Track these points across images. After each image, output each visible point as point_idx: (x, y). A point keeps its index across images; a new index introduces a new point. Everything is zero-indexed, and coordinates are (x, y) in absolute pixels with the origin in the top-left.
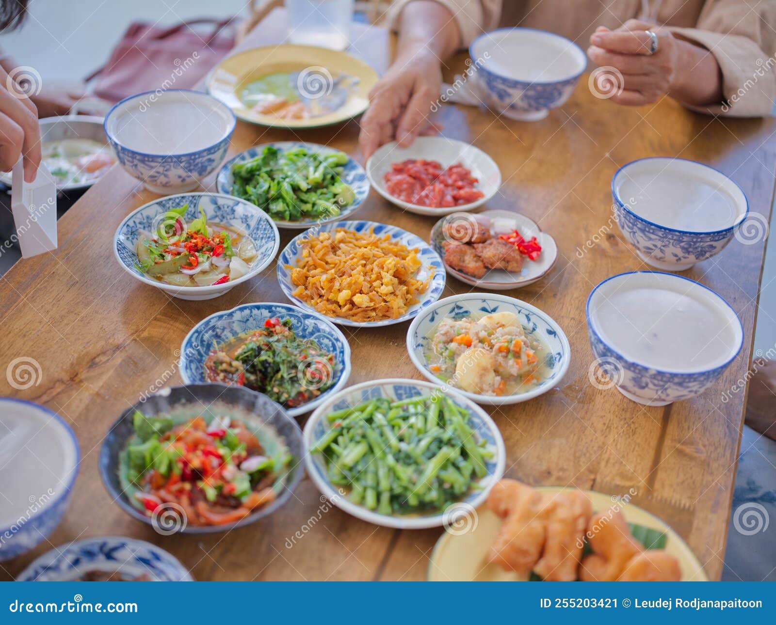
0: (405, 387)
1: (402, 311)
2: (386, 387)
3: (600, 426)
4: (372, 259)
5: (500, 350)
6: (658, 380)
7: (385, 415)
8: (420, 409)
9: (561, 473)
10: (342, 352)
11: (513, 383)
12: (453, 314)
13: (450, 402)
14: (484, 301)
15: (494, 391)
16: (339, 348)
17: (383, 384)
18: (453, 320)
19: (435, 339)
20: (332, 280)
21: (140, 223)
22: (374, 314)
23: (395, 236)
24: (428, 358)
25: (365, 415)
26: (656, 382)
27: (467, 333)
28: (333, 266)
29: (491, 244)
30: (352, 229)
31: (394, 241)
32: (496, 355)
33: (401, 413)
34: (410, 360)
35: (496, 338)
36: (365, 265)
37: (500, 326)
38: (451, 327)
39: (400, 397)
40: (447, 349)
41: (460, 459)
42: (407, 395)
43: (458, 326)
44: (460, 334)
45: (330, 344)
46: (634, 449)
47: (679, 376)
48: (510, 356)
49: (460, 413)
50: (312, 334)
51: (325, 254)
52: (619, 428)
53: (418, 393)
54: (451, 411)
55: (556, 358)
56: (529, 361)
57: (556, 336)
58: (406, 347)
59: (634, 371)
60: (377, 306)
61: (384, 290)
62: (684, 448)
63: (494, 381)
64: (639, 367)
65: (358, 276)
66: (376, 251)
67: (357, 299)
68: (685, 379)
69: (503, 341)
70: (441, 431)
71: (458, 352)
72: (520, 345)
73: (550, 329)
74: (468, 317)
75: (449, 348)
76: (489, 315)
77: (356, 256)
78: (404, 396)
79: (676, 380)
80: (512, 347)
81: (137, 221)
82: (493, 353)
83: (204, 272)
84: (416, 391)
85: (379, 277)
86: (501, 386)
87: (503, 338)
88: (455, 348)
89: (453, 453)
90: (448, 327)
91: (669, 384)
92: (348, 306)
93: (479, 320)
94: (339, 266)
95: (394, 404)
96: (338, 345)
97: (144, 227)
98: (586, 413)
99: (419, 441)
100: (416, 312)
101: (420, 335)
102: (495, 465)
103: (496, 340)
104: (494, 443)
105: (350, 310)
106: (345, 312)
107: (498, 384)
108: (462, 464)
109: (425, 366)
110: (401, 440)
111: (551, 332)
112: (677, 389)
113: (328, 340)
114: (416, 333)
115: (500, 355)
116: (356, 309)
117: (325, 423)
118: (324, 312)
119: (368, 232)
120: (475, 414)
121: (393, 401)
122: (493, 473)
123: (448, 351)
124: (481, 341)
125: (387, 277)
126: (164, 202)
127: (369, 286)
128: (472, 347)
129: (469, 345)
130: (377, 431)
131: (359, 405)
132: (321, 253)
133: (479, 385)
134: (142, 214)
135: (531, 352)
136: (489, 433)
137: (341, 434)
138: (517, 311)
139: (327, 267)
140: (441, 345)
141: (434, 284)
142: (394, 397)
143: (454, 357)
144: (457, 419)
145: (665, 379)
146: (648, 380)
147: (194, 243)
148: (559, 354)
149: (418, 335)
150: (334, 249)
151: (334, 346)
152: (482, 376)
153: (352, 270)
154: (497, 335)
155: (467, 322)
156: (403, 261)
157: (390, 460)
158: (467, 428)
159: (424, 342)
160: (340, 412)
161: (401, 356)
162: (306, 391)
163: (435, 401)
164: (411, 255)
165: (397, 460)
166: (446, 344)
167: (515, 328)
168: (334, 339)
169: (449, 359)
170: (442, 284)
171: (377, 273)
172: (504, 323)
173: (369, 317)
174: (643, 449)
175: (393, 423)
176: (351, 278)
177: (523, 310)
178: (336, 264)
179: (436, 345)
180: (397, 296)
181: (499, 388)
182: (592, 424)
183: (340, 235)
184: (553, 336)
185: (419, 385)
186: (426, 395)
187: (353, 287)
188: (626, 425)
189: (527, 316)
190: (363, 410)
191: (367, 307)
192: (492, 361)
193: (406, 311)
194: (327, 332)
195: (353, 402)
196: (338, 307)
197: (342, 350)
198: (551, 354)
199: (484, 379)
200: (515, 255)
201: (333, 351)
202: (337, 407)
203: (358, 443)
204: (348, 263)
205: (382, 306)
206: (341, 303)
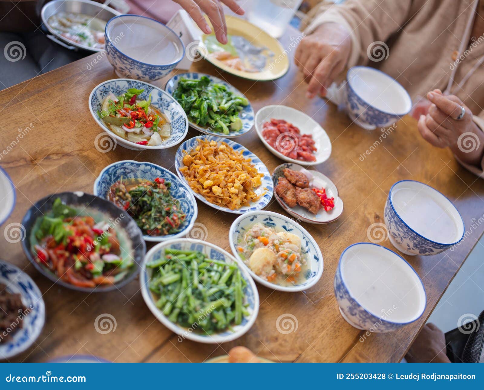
0: (218, 253)
1: (237, 207)
2: (207, 247)
3: (318, 325)
4: (234, 169)
5: (282, 256)
7: (198, 264)
8: (220, 269)
9: (283, 342)
10: (192, 216)
11: (280, 277)
12: (266, 222)
13: (239, 273)
14: (287, 222)
15: (267, 278)
17: (206, 245)
18: (264, 225)
19: (248, 232)
20: (205, 171)
21: (112, 88)
22: (220, 201)
23: (254, 161)
24: (238, 241)
25: (187, 258)
26: (361, 315)
27: (267, 237)
28: (210, 163)
29: (306, 191)
30: (231, 146)
31: (252, 164)
32: (279, 257)
33: (208, 267)
34: (228, 237)
36: (228, 171)
37: (288, 242)
38: (261, 229)
39: (212, 257)
40: (252, 241)
41: (229, 309)
42: (217, 258)
43: (265, 230)
44: (264, 236)
45: (187, 207)
46: (331, 347)
48: (286, 262)
49: (242, 282)
50: (180, 197)
51: (208, 154)
52: (329, 331)
53: (224, 260)
54: (237, 278)
55: (312, 274)
56: (295, 269)
57: (318, 262)
59: (352, 304)
60: (225, 198)
61: (233, 190)
63: (270, 272)
64: (356, 303)
65: (221, 175)
66: (239, 166)
67: (215, 189)
69: (286, 251)
70: (226, 287)
71: (257, 246)
72: (295, 258)
73: (316, 256)
74: (273, 227)
75: (254, 241)
76: (286, 232)
77: (226, 163)
78: (215, 257)
79: (373, 320)
80: (289, 257)
82: (277, 256)
83: (135, 133)
84: (223, 257)
85: (233, 182)
86: (273, 277)
87: (287, 249)
88: (257, 243)
89: (227, 304)
90: (258, 228)
91: (368, 320)
92: (207, 190)
93: (278, 232)
94: (214, 164)
95: (207, 260)
96: (191, 210)
97: (113, 91)
98: (315, 314)
99: (211, 288)
100: (245, 211)
101: (241, 226)
102: (247, 321)
103: (282, 249)
104: (253, 308)
105: (208, 193)
106: (205, 193)
107: (272, 275)
108: (229, 312)
109: (235, 245)
110: (201, 282)
111: (316, 258)
112: (371, 325)
113: (187, 205)
114: (239, 224)
115: (281, 258)
116: (212, 194)
117: (163, 252)
118: (192, 188)
119: (240, 152)
120: (250, 286)
121: (207, 257)
122: (244, 325)
124: (274, 245)
125: (238, 184)
126: (131, 82)
127: (225, 184)
128: (267, 246)
129: (265, 244)
130: (190, 271)
131: (187, 251)
132: (207, 152)
133: (260, 270)
135: (299, 265)
136: (253, 301)
137: (168, 263)
138: (303, 237)
139: (207, 162)
140: (250, 237)
141: (263, 199)
142: (209, 256)
143: (254, 248)
144: (238, 285)
145: (367, 316)
146: (358, 312)
147: (137, 114)
148: (315, 273)
149: (239, 225)
150: (216, 153)
151: (189, 210)
152: (264, 266)
153: (220, 170)
154: (284, 246)
155: (271, 230)
156: (251, 179)
157: (189, 291)
158: (242, 292)
159: (241, 231)
160: (174, 250)
162: (160, 229)
163: (231, 268)
164: (258, 177)
165: (193, 293)
166: (253, 238)
167: (296, 246)
168: (191, 206)
169: (251, 248)
170: (267, 201)
171: (233, 179)
172: (291, 241)
173: (217, 202)
174: (337, 350)
175: (201, 270)
176: (217, 175)
177: (306, 238)
178: (212, 163)
179: (247, 236)
180: (238, 197)
181: (271, 277)
182: (315, 322)
183: (222, 147)
184: (316, 260)
185: (226, 255)
186: (228, 262)
187: (216, 180)
188: (334, 331)
189: (307, 242)
190: (187, 255)
191: (218, 196)
192: (274, 259)
193: (239, 208)
194: (189, 200)
195: (184, 248)
196: (202, 188)
197: (192, 214)
198: (310, 270)
199: (265, 268)
200: (318, 203)
201: (187, 213)
202: (174, 246)
203: (176, 273)
204: (219, 165)
205: (227, 199)
206: (205, 186)
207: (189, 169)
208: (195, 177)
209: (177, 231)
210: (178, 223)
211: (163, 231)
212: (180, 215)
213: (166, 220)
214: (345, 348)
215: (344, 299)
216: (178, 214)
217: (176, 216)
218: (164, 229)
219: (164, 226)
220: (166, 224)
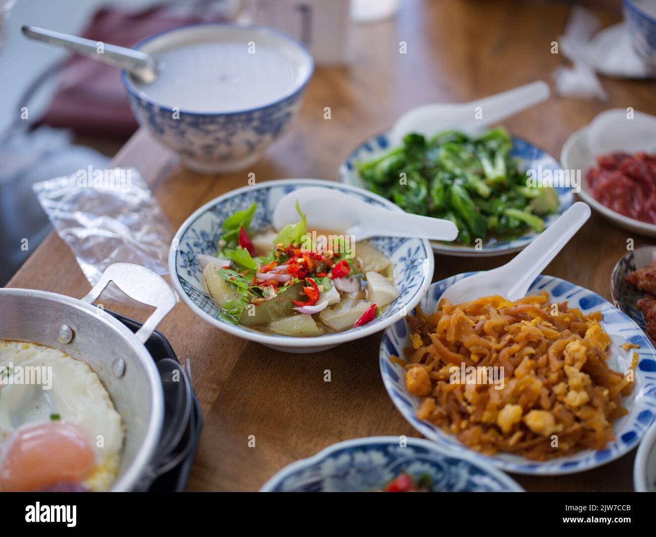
4: (545, 341)
20: (484, 388)
21: (196, 245)
36: (534, 357)
60: (569, 429)
61: (575, 398)
65: (526, 377)
77: (517, 338)
81: (191, 242)
83: (332, 307)
85: (563, 377)
92: (518, 435)
94: (489, 358)
97: (203, 250)
105: (523, 439)
106: (515, 444)
116: (533, 438)
125: (576, 376)
126: (219, 207)
127: (548, 393)
134: (194, 230)
147: (301, 264)
153: (515, 366)
171: (558, 370)
176: (515, 381)
180: (595, 408)
187: (523, 398)
191: (552, 433)
196: (499, 435)
204: (505, 352)
205: (575, 431)
206: (506, 428)
207: (437, 403)
208: (464, 415)
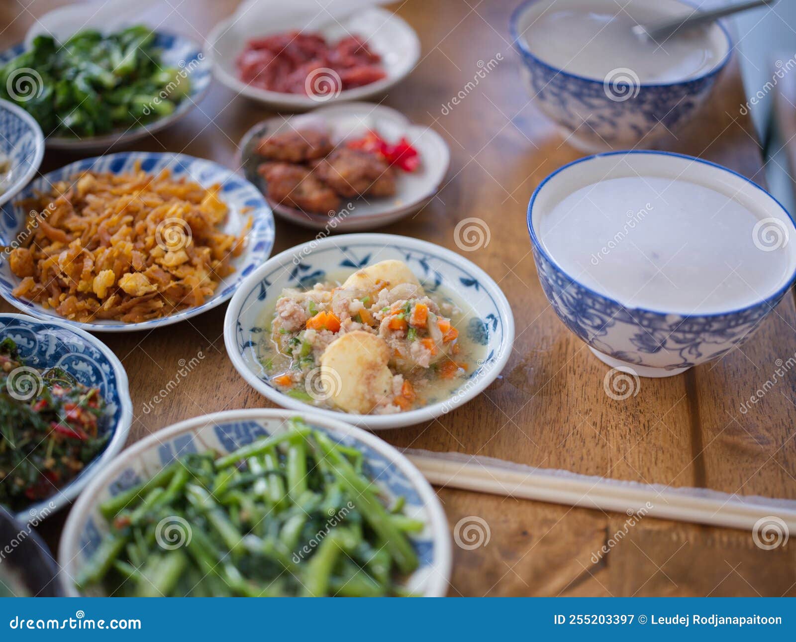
0: (237, 426)
1: (209, 290)
2: (200, 431)
3: (589, 429)
4: (143, 211)
5: (391, 329)
6: (684, 332)
7: (208, 487)
8: (270, 462)
9: (546, 531)
10: (113, 381)
11: (424, 382)
12: (297, 280)
13: (322, 438)
14: (345, 249)
15: (395, 404)
16: (106, 374)
17: (194, 428)
18: (299, 289)
19: (274, 328)
20: (79, 259)
22: (160, 304)
23: (178, 169)
24: (267, 365)
25: (170, 494)
26: (680, 336)
27: (328, 309)
28: (78, 234)
29: (338, 157)
30: (105, 170)
31: (177, 178)
32: (387, 337)
33: (238, 477)
34: (236, 372)
35: (381, 309)
36: (132, 224)
37: (383, 287)
38: (298, 303)
39: (230, 446)
40: (298, 341)
41: (364, 546)
42: (241, 440)
43: (309, 299)
44: (317, 312)
45: (90, 368)
46: (656, 459)
47: (722, 318)
48: (411, 335)
49: (346, 456)
50: (56, 357)
51: (63, 217)
52: (621, 426)
53: (262, 433)
54: (327, 455)
55: (487, 325)
56: (444, 338)
57: (480, 287)
58: (225, 352)
59: (640, 324)
60: (164, 288)
61: (171, 259)
62: (736, 439)
63: (392, 384)
64: (649, 316)
65: (121, 242)
66: (149, 198)
67: (128, 282)
68: (730, 321)
69: (393, 312)
70: (316, 498)
71: (318, 344)
72: (426, 312)
73: (465, 277)
74: (323, 281)
75: (301, 340)
76: (360, 271)
77: (115, 211)
78: (237, 443)
79: (716, 326)
80: (412, 320)
82: (380, 336)
84: (256, 429)
86: (406, 391)
87: (393, 305)
88: (312, 338)
89: (350, 539)
90: (292, 303)
91: (702, 335)
92: (112, 298)
93: (343, 283)
94: (89, 231)
95: (221, 462)
96: (104, 369)
98: (559, 409)
99: (282, 525)
100: (232, 288)
101: (246, 327)
102: (430, 545)
103: (381, 312)
104: (420, 502)
105: (117, 303)
106: (109, 308)
107: (400, 388)
108: (372, 556)
109: (264, 380)
110: (246, 529)
111: (470, 283)
112: (716, 342)
113: (85, 364)
114: (239, 324)
115: (393, 336)
116: (128, 301)
117: (99, 521)
118: (73, 316)
119: (133, 170)
120: (373, 453)
121: (218, 456)
122: (431, 561)
123: (300, 346)
124: (355, 318)
127: (145, 257)
128: (342, 331)
129: (335, 328)
130: (199, 522)
131: (158, 475)
132: (56, 216)
133: (368, 397)
135: (446, 322)
136: (407, 485)
137: (131, 540)
138: (404, 257)
139: (68, 237)
140: (286, 338)
141: (253, 238)
142: (220, 448)
143: (312, 355)
144: (342, 470)
145: (695, 328)
146: (667, 336)
148: (491, 316)
149: (242, 326)
150: (78, 205)
151: (96, 372)
152: (369, 380)
153: (112, 235)
154: (380, 302)
155: (322, 289)
156: (197, 208)
157: (233, 575)
158: (363, 481)
159: (256, 337)
160: (123, 496)
161: (219, 368)
162: (55, 467)
163: (295, 440)
164: (211, 195)
165: (246, 573)
166: (295, 335)
167: (409, 285)
168: (96, 360)
169: (305, 360)
170: (270, 234)
171: (154, 233)
172: (388, 280)
173: (153, 312)
174: (672, 456)
175: (226, 500)
176: (110, 248)
177: (414, 255)
178: (82, 231)
179: (278, 339)
180: (195, 266)
181: (403, 396)
182: (575, 427)
183: (85, 182)
184: (473, 287)
185: (260, 417)
186: (277, 433)
187: (117, 263)
188: (631, 419)
189: (423, 264)
190: (165, 484)
191: (146, 294)
192: (382, 349)
193: (215, 290)
194: (82, 351)
195: (145, 471)
196: (95, 303)
197: (112, 377)
198: (477, 318)
199: (374, 384)
200: (381, 168)
201: (97, 382)
202: (117, 487)
203: (164, 553)
204: (103, 224)
205: (171, 287)
206: (100, 294)
207: (37, 280)
208: (64, 289)
209: (99, 442)
210: (90, 422)
211: (66, 467)
212: (82, 399)
213: (55, 435)
214: (685, 442)
215: (613, 325)
216: (75, 399)
217: (70, 408)
218: (65, 460)
219: (59, 451)
220: (64, 445)
